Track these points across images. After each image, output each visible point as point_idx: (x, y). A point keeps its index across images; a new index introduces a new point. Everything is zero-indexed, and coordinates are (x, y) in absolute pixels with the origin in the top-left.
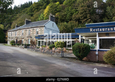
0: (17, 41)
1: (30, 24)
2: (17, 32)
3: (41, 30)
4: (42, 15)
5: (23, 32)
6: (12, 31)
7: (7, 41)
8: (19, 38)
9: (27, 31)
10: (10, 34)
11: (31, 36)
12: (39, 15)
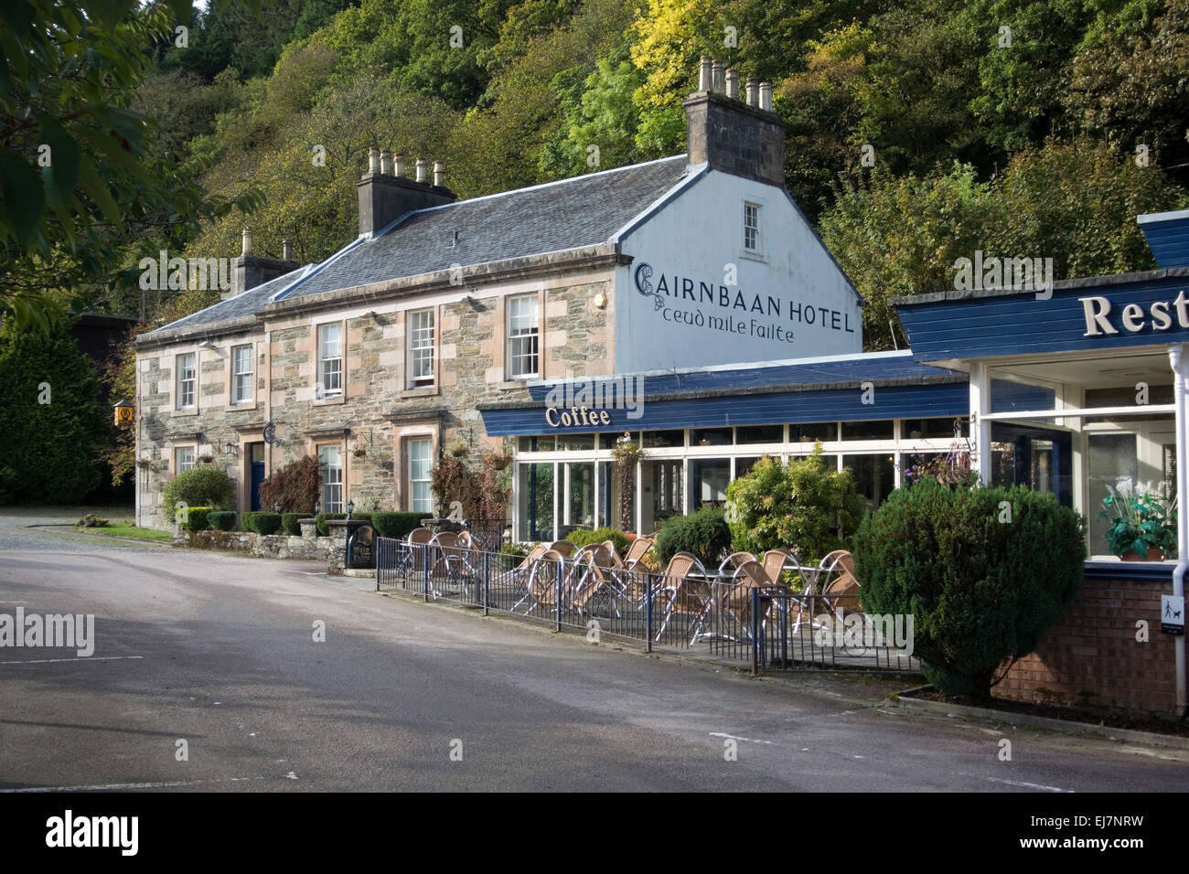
0: (255, 469)
1: (433, 229)
2: (260, 343)
3: (575, 310)
4: (605, 81)
5: (336, 344)
6: (192, 339)
7: (129, 478)
8: (282, 433)
9: (388, 332)
10: (168, 386)
11: (446, 402)
12: (575, 85)
